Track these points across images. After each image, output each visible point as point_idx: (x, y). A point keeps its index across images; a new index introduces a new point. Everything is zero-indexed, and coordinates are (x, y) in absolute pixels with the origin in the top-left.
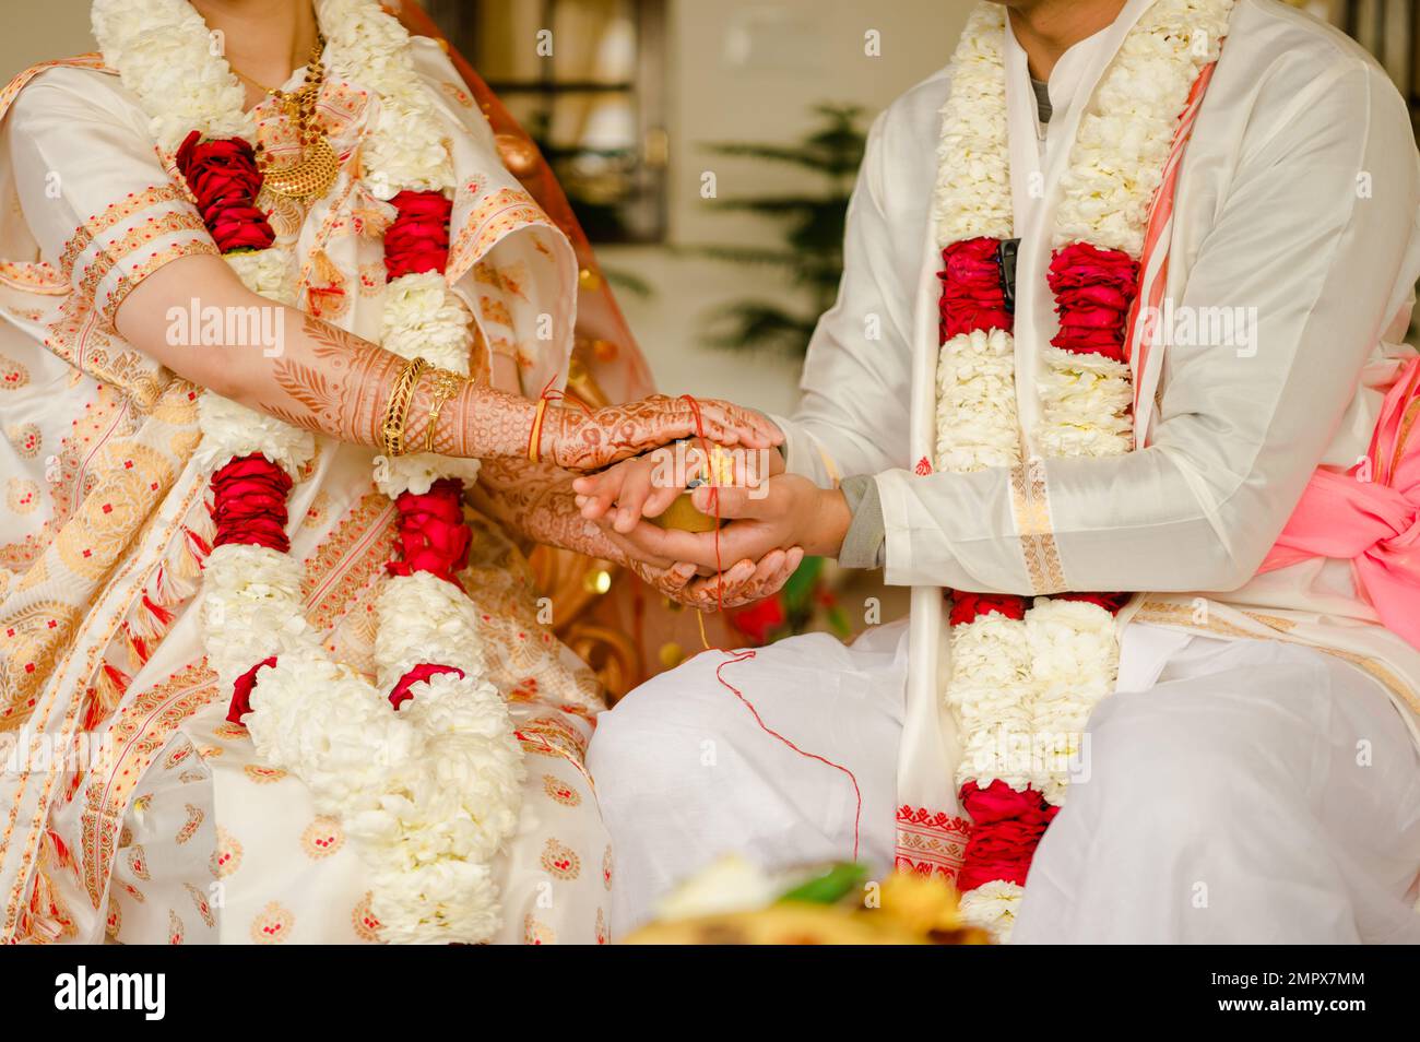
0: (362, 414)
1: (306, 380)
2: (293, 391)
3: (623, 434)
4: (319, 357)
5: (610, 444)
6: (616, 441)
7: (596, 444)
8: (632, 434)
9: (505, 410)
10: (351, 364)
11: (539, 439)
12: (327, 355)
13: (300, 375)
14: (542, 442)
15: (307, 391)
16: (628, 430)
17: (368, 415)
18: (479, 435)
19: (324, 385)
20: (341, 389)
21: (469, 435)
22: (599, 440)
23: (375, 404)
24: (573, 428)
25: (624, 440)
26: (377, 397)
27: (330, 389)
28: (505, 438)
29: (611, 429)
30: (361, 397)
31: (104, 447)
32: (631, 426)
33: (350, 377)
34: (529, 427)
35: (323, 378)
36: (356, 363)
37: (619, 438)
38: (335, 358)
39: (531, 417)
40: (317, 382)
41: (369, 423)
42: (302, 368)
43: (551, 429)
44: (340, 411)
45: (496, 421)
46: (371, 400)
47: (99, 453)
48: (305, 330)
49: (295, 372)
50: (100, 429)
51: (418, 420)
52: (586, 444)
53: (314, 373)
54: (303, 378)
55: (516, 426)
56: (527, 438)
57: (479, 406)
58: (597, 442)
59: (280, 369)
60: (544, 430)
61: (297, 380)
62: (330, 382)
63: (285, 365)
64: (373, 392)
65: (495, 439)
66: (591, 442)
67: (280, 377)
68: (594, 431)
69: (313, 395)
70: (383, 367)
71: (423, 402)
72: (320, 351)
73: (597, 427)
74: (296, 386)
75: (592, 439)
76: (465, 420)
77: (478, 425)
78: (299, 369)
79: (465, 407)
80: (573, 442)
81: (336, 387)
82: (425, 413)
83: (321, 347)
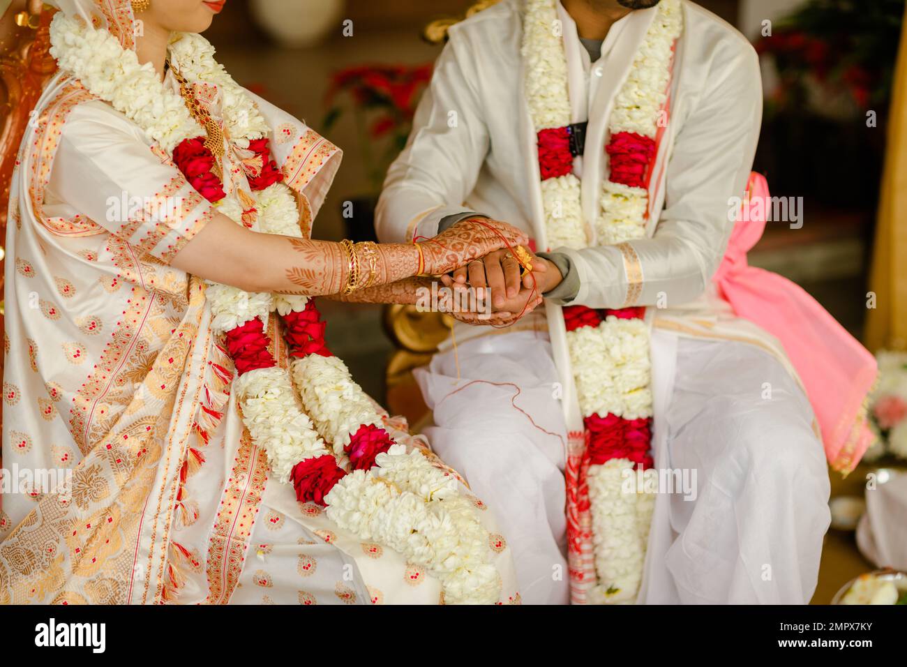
0: (335, 282)
1: (305, 275)
2: (297, 282)
3: (470, 254)
4: (309, 261)
5: (464, 260)
6: (466, 258)
7: (456, 262)
8: (475, 253)
9: (404, 257)
10: (325, 260)
11: (424, 265)
12: (312, 259)
13: (301, 274)
14: (426, 267)
15: (305, 279)
16: (472, 252)
17: (338, 282)
18: (394, 274)
19: (314, 275)
20: (324, 273)
21: (389, 276)
22: (457, 260)
23: (342, 276)
24: (440, 256)
25: (471, 257)
26: (342, 272)
27: (317, 276)
28: (407, 271)
29: (462, 253)
30: (334, 274)
31: (146, 324)
32: (473, 249)
33: (327, 267)
34: (417, 262)
35: (313, 272)
36: (327, 258)
37: (468, 256)
38: (317, 258)
39: (417, 256)
40: (310, 274)
41: (339, 285)
42: (301, 270)
43: (428, 259)
44: (323, 284)
45: (401, 264)
46: (339, 274)
47: (144, 328)
48: (295, 248)
49: (298, 273)
50: (140, 314)
51: (364, 277)
52: (450, 263)
53: (308, 270)
54: (303, 275)
55: (411, 264)
56: (417, 267)
57: (391, 259)
58: (456, 261)
59: (289, 274)
60: (425, 261)
61: (299, 276)
62: (317, 272)
63: (292, 271)
64: (340, 270)
65: (402, 273)
66: (453, 262)
67: (289, 277)
68: (453, 255)
69: (308, 281)
70: (339, 254)
71: (365, 267)
72: (307, 258)
73: (454, 253)
74: (299, 279)
75: (453, 259)
76: (386, 269)
77: (393, 269)
78: (300, 271)
79: (385, 263)
80: (441, 263)
81: (320, 274)
82: (367, 272)
83: (307, 255)
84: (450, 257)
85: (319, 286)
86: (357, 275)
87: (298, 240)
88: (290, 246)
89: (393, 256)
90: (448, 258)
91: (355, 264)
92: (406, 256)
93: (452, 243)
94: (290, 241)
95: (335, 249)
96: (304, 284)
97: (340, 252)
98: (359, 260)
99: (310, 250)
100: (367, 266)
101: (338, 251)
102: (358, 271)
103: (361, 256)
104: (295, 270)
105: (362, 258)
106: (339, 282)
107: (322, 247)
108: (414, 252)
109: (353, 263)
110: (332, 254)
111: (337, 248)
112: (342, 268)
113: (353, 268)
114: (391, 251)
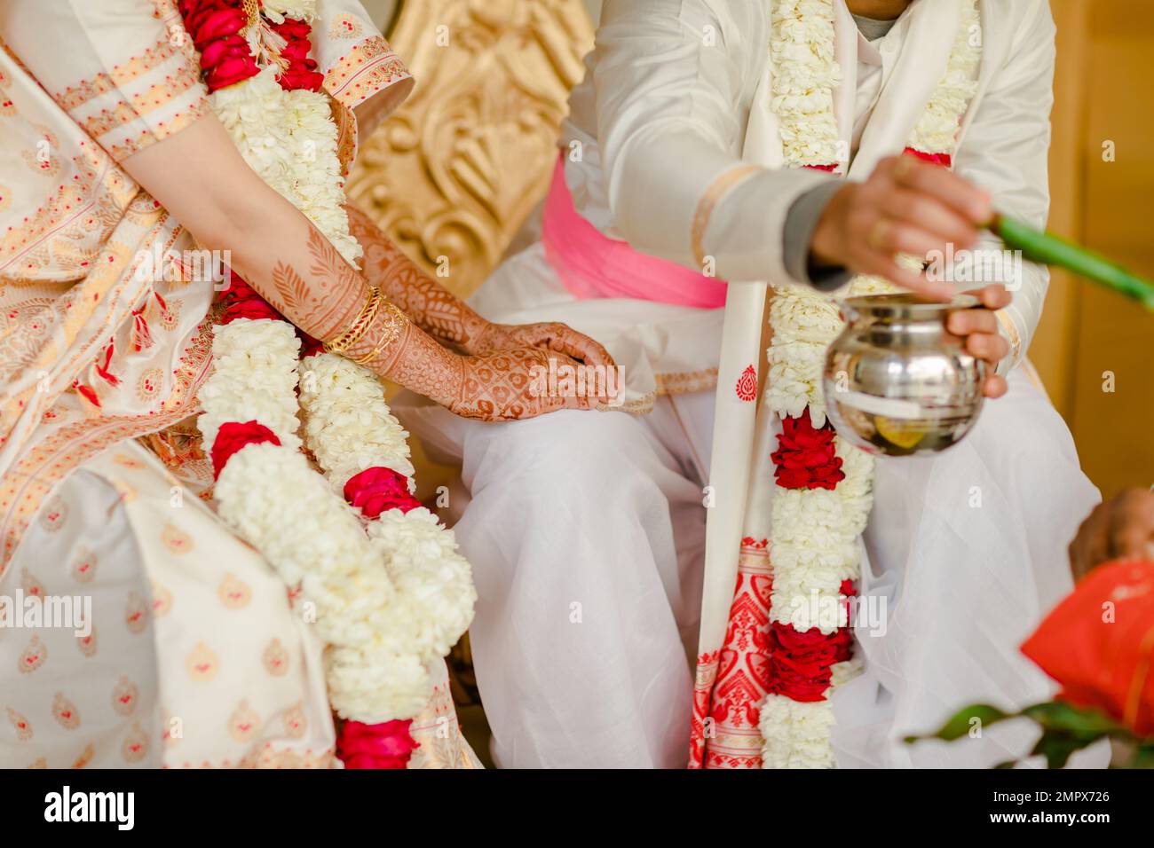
1: (295, 286)
2: (280, 287)
4: (312, 274)
9: (427, 366)
12: (319, 275)
13: (291, 281)
15: (292, 291)
17: (327, 328)
19: (306, 295)
20: (318, 303)
21: (393, 373)
23: (336, 325)
26: (342, 320)
27: (309, 298)
30: (330, 315)
33: (328, 299)
35: (308, 290)
36: (337, 289)
38: (324, 279)
40: (302, 290)
42: (296, 276)
44: (307, 316)
46: (336, 320)
48: (309, 245)
53: (304, 284)
54: (293, 283)
57: (411, 357)
61: (288, 282)
62: (312, 295)
63: (285, 267)
64: (340, 316)
65: (409, 382)
66: (485, 412)
67: (276, 274)
68: (489, 404)
69: (294, 296)
70: (355, 298)
71: (373, 338)
72: (315, 269)
73: (491, 400)
74: (284, 285)
75: (486, 408)
76: (394, 363)
77: (403, 369)
78: (294, 275)
79: (400, 353)
80: (468, 406)
81: (314, 300)
82: (370, 346)
83: (316, 265)
84: (484, 404)
85: (301, 315)
86: (354, 339)
87: (321, 238)
88: (306, 236)
89: (415, 354)
90: (480, 403)
91: (362, 325)
92: (430, 368)
93: (496, 385)
94: (311, 231)
95: (355, 286)
96: (286, 297)
97: (358, 297)
98: (371, 324)
99: (324, 261)
100: (376, 338)
101: (357, 293)
102: (358, 335)
103: (378, 322)
104: (289, 270)
105: (377, 325)
106: (328, 330)
107: (342, 273)
108: (442, 371)
109: (361, 322)
110: (347, 290)
111: (359, 288)
112: (345, 315)
113: (357, 327)
114: (419, 347)
